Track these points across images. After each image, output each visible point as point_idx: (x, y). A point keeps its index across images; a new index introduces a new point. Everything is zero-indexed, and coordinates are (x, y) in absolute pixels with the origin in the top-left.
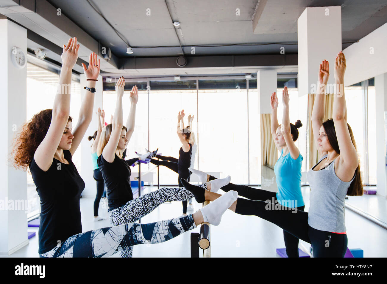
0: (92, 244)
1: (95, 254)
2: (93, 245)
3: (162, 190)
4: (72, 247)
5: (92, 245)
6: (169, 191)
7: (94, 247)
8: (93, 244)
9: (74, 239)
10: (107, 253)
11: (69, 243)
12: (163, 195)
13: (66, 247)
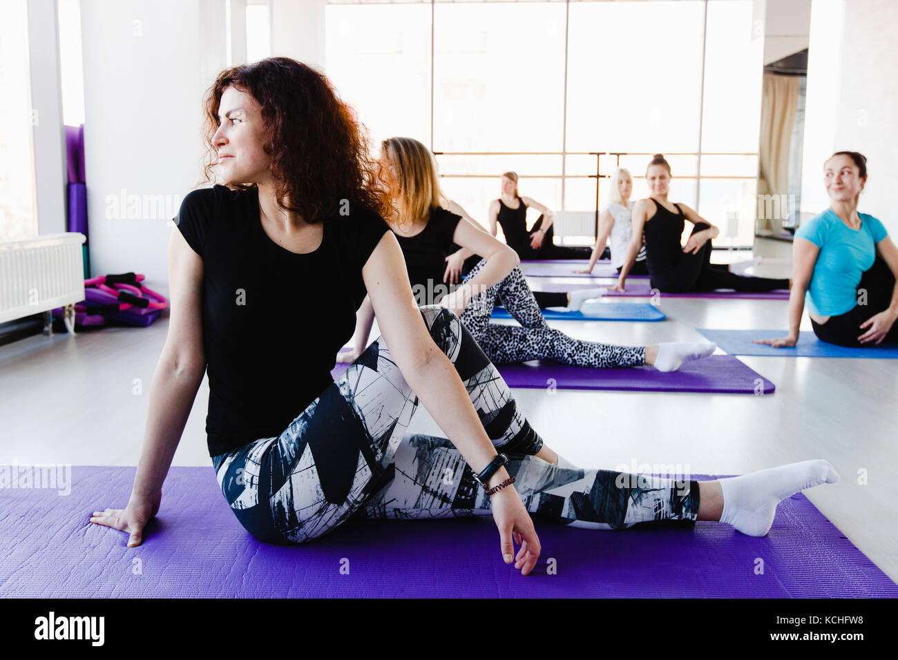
0: (357, 410)
1: (371, 433)
2: (359, 413)
3: (551, 333)
4: (308, 450)
5: (356, 414)
6: (564, 342)
7: (363, 417)
8: (360, 410)
9: (298, 429)
10: (397, 419)
11: (292, 445)
12: (548, 344)
13: (289, 459)
